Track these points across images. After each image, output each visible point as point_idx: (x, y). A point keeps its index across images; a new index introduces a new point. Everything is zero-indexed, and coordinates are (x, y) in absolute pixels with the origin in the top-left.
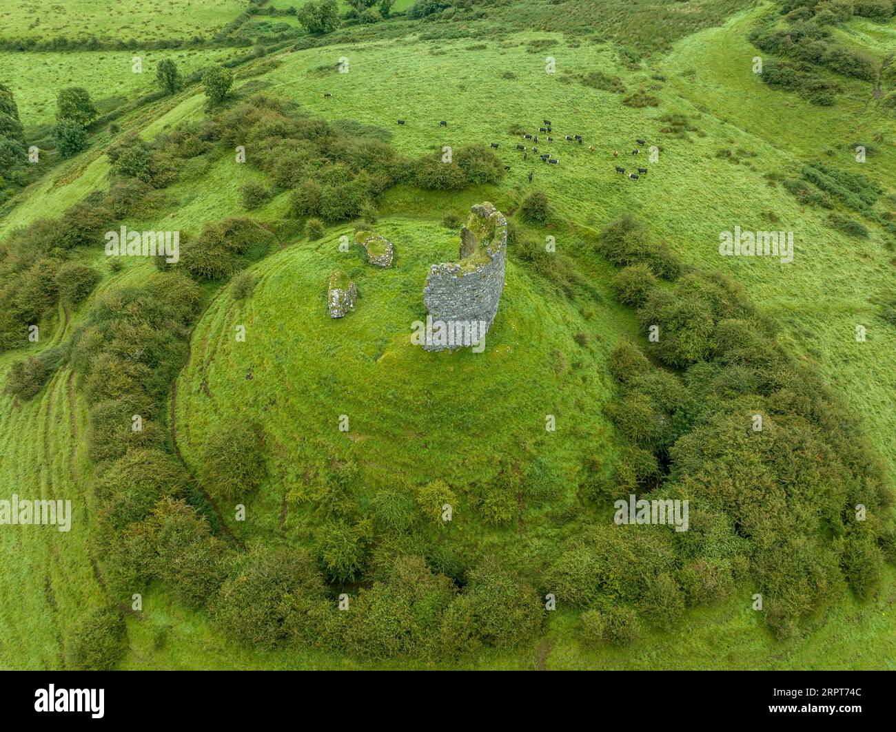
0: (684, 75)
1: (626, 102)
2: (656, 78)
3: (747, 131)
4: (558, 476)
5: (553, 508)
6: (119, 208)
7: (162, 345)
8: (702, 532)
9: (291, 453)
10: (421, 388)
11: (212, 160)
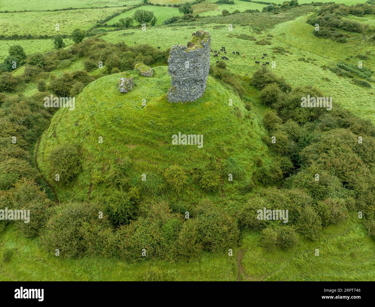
0: (280, 35)
1: (257, 43)
2: (269, 36)
3: (310, 52)
4: (241, 167)
5: (240, 184)
6: (28, 78)
7: (35, 119)
8: (326, 185)
9: (96, 158)
10: (167, 119)
11: (73, 61)
